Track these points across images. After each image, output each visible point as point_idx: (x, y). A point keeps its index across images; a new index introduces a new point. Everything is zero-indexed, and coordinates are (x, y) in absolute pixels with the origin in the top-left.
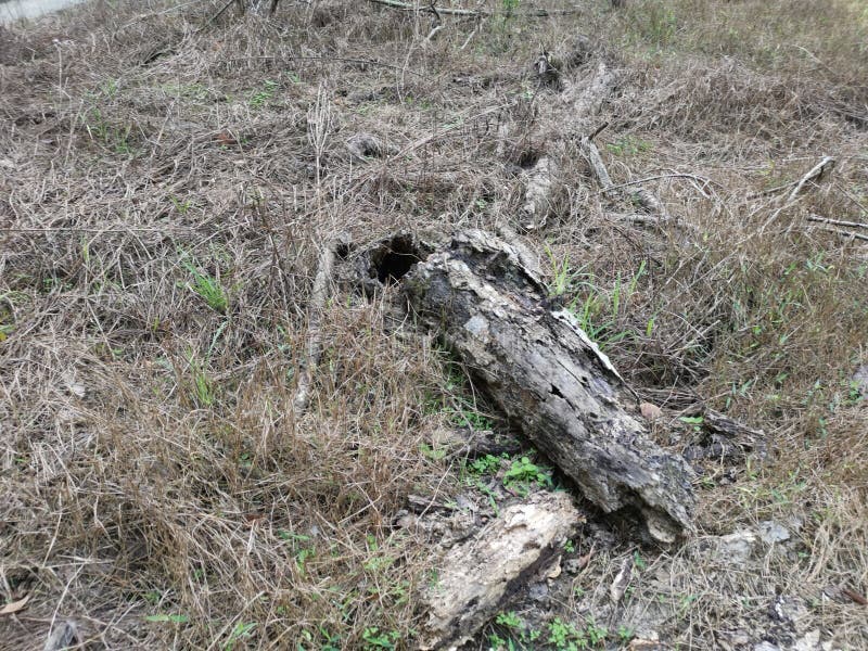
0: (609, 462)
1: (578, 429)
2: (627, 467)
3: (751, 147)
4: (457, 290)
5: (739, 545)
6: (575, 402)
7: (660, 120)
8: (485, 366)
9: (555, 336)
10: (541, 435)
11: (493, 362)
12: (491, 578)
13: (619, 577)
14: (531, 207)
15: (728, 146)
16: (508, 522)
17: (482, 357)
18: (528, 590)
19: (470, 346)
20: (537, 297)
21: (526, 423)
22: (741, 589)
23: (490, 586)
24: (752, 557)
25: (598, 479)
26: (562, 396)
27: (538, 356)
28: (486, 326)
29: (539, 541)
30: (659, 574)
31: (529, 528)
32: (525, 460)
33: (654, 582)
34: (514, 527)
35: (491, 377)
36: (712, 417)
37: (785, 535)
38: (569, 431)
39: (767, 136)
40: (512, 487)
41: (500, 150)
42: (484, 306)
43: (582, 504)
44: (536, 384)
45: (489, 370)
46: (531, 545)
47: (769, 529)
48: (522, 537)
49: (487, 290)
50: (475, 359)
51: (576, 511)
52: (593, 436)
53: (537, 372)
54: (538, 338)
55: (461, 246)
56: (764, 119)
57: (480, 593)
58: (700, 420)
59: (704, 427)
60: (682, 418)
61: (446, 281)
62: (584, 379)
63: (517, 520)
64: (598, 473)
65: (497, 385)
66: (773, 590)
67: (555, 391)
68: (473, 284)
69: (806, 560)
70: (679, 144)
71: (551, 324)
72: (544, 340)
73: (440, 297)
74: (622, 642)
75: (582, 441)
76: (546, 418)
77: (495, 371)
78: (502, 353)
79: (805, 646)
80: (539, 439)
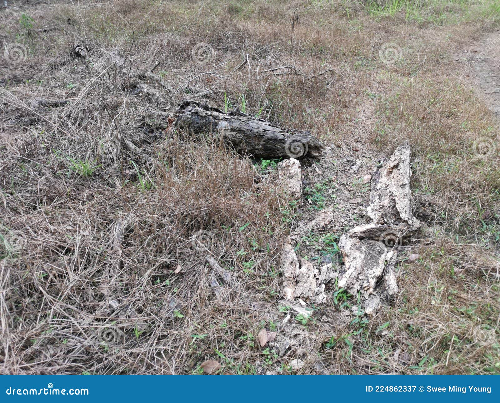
1: (280, 137)
4: (205, 117)
6: (274, 130)
8: (234, 137)
10: (266, 148)
11: (236, 134)
12: (299, 178)
13: (317, 169)
17: (230, 134)
18: (303, 182)
19: (223, 134)
21: (258, 149)
22: (338, 160)
26: (268, 131)
27: (251, 124)
28: (226, 123)
29: (300, 165)
30: (322, 164)
32: (263, 161)
33: (324, 166)
35: (238, 139)
37: (334, 146)
38: (278, 139)
42: (220, 118)
44: (258, 132)
45: (236, 137)
52: (285, 137)
53: (255, 128)
54: (246, 119)
61: (198, 116)
62: (269, 124)
65: (241, 141)
66: (343, 156)
67: (265, 130)
71: (243, 115)
72: (248, 119)
73: (198, 123)
74: (330, 181)
75: (283, 140)
76: (268, 139)
77: (239, 137)
78: (238, 129)
79: (359, 162)
80: (265, 151)
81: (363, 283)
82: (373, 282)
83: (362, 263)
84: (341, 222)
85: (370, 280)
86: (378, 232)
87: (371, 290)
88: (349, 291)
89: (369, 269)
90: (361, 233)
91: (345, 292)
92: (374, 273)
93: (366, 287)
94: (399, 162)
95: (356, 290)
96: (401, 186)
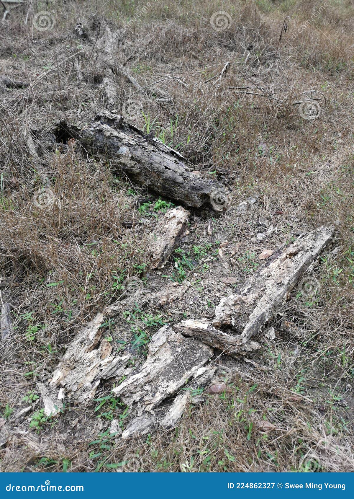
0: (195, 188)
1: (180, 179)
2: (203, 187)
3: (191, 63)
4: (109, 137)
5: (242, 207)
6: (176, 170)
7: (148, 54)
8: (132, 167)
9: (158, 148)
10: (164, 188)
11: (136, 164)
12: (170, 237)
13: (209, 227)
14: (111, 101)
15: (182, 64)
16: (168, 217)
17: (130, 163)
18: (181, 240)
19: (123, 160)
20: (140, 136)
21: (156, 186)
22: (247, 220)
23: (170, 240)
24: (248, 210)
25: (193, 195)
26: (170, 169)
27: (154, 156)
28: (128, 149)
29: (181, 220)
30: (221, 222)
31: (176, 217)
32: (160, 201)
33: (221, 225)
34: (172, 218)
35: (136, 170)
36: (219, 169)
37: (255, 201)
38: (177, 181)
39: (196, 58)
40: (159, 211)
41: (80, 76)
42: (124, 141)
43: (187, 208)
44: (158, 168)
45: (135, 168)
46: (179, 223)
47: (250, 199)
48: (175, 221)
49: (122, 135)
50: (126, 165)
51: (187, 211)
52: (186, 181)
53: (156, 163)
54: (152, 149)
55: (102, 118)
56: (192, 49)
57: (168, 243)
58: (215, 172)
59: (217, 173)
60: (209, 173)
61: (102, 134)
62: (176, 161)
63: (171, 215)
64: (192, 193)
65: (140, 174)
66: (257, 217)
67: (166, 168)
68: (115, 133)
69: (263, 206)
70: (160, 65)
71: (153, 144)
72: (154, 150)
73: (101, 143)
74: (217, 246)
75: (183, 184)
76: (166, 179)
77: (138, 168)
78: (138, 159)
79: (270, 230)
80: (163, 190)
81: (146, 395)
82: (159, 397)
83: (163, 369)
84: (188, 303)
85: (158, 394)
86: (207, 336)
87: (151, 406)
88: (124, 399)
89: (165, 380)
90: (189, 329)
91: (119, 399)
92: (167, 386)
93: (147, 401)
94: (299, 250)
95: (132, 400)
96: (278, 284)
